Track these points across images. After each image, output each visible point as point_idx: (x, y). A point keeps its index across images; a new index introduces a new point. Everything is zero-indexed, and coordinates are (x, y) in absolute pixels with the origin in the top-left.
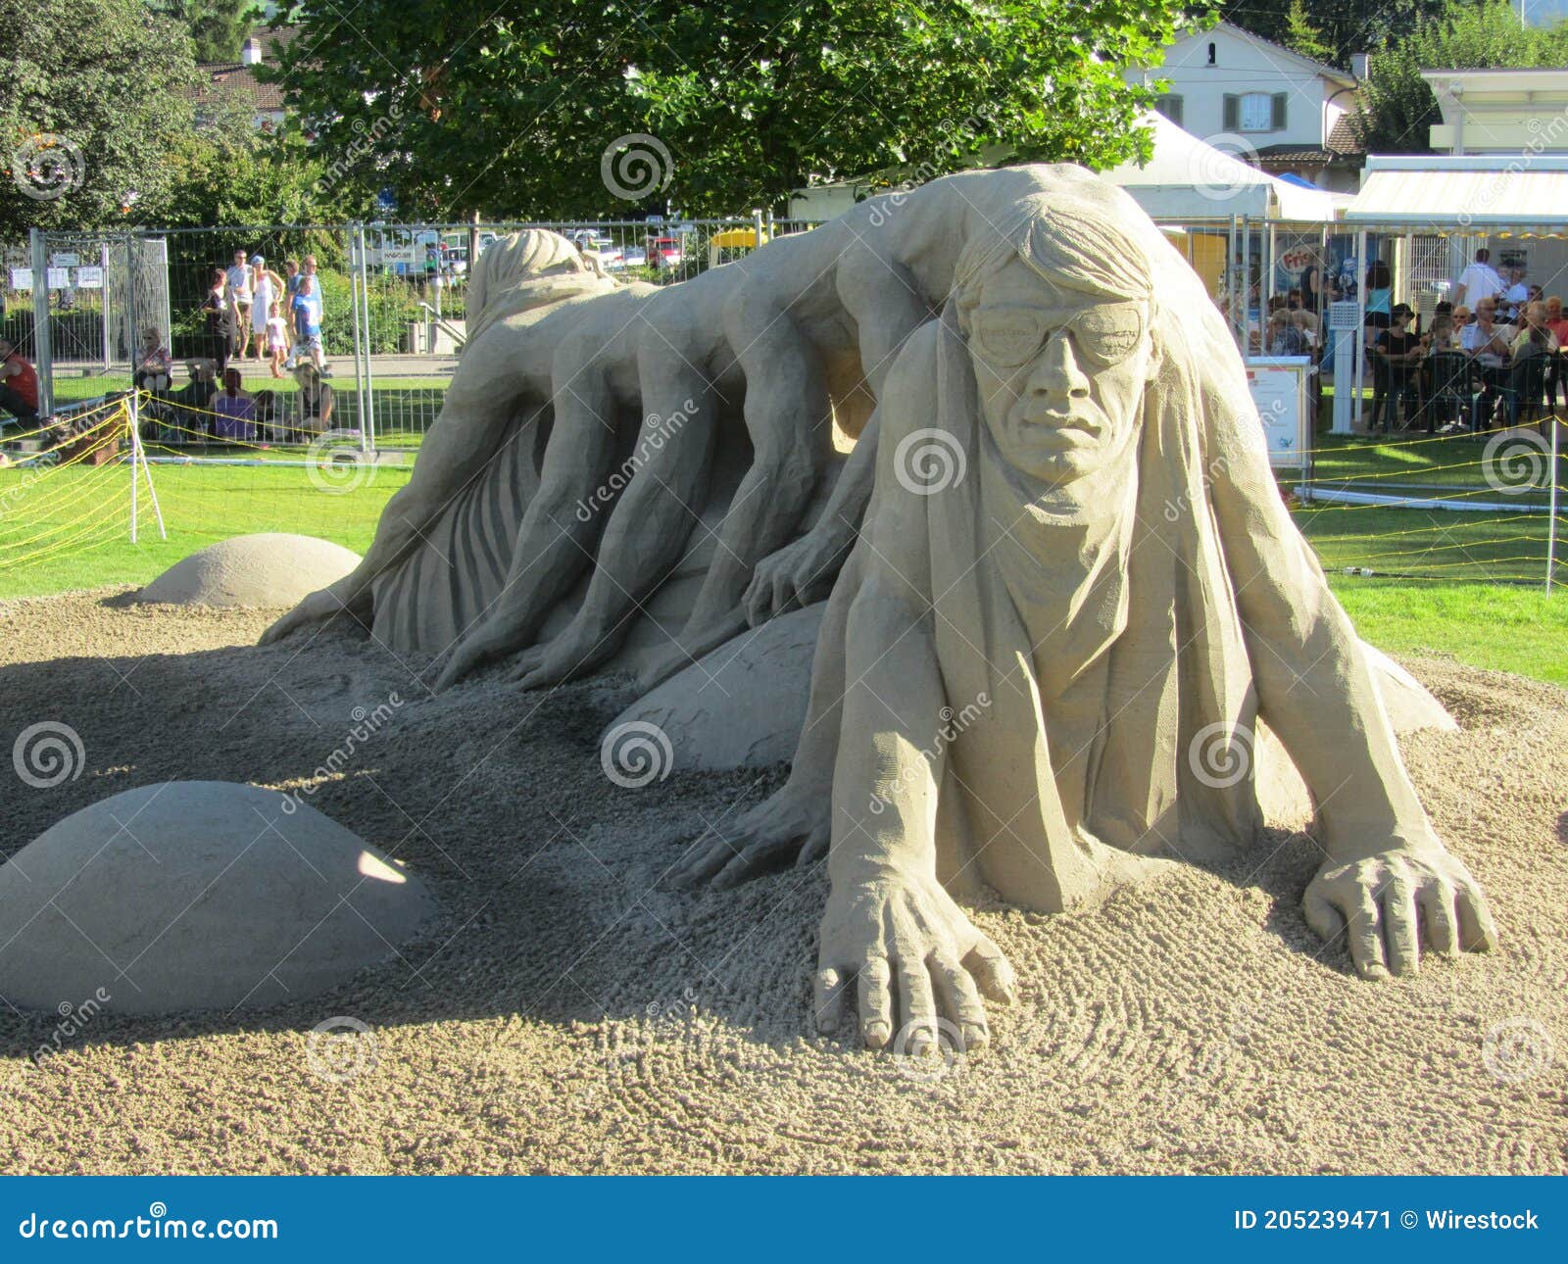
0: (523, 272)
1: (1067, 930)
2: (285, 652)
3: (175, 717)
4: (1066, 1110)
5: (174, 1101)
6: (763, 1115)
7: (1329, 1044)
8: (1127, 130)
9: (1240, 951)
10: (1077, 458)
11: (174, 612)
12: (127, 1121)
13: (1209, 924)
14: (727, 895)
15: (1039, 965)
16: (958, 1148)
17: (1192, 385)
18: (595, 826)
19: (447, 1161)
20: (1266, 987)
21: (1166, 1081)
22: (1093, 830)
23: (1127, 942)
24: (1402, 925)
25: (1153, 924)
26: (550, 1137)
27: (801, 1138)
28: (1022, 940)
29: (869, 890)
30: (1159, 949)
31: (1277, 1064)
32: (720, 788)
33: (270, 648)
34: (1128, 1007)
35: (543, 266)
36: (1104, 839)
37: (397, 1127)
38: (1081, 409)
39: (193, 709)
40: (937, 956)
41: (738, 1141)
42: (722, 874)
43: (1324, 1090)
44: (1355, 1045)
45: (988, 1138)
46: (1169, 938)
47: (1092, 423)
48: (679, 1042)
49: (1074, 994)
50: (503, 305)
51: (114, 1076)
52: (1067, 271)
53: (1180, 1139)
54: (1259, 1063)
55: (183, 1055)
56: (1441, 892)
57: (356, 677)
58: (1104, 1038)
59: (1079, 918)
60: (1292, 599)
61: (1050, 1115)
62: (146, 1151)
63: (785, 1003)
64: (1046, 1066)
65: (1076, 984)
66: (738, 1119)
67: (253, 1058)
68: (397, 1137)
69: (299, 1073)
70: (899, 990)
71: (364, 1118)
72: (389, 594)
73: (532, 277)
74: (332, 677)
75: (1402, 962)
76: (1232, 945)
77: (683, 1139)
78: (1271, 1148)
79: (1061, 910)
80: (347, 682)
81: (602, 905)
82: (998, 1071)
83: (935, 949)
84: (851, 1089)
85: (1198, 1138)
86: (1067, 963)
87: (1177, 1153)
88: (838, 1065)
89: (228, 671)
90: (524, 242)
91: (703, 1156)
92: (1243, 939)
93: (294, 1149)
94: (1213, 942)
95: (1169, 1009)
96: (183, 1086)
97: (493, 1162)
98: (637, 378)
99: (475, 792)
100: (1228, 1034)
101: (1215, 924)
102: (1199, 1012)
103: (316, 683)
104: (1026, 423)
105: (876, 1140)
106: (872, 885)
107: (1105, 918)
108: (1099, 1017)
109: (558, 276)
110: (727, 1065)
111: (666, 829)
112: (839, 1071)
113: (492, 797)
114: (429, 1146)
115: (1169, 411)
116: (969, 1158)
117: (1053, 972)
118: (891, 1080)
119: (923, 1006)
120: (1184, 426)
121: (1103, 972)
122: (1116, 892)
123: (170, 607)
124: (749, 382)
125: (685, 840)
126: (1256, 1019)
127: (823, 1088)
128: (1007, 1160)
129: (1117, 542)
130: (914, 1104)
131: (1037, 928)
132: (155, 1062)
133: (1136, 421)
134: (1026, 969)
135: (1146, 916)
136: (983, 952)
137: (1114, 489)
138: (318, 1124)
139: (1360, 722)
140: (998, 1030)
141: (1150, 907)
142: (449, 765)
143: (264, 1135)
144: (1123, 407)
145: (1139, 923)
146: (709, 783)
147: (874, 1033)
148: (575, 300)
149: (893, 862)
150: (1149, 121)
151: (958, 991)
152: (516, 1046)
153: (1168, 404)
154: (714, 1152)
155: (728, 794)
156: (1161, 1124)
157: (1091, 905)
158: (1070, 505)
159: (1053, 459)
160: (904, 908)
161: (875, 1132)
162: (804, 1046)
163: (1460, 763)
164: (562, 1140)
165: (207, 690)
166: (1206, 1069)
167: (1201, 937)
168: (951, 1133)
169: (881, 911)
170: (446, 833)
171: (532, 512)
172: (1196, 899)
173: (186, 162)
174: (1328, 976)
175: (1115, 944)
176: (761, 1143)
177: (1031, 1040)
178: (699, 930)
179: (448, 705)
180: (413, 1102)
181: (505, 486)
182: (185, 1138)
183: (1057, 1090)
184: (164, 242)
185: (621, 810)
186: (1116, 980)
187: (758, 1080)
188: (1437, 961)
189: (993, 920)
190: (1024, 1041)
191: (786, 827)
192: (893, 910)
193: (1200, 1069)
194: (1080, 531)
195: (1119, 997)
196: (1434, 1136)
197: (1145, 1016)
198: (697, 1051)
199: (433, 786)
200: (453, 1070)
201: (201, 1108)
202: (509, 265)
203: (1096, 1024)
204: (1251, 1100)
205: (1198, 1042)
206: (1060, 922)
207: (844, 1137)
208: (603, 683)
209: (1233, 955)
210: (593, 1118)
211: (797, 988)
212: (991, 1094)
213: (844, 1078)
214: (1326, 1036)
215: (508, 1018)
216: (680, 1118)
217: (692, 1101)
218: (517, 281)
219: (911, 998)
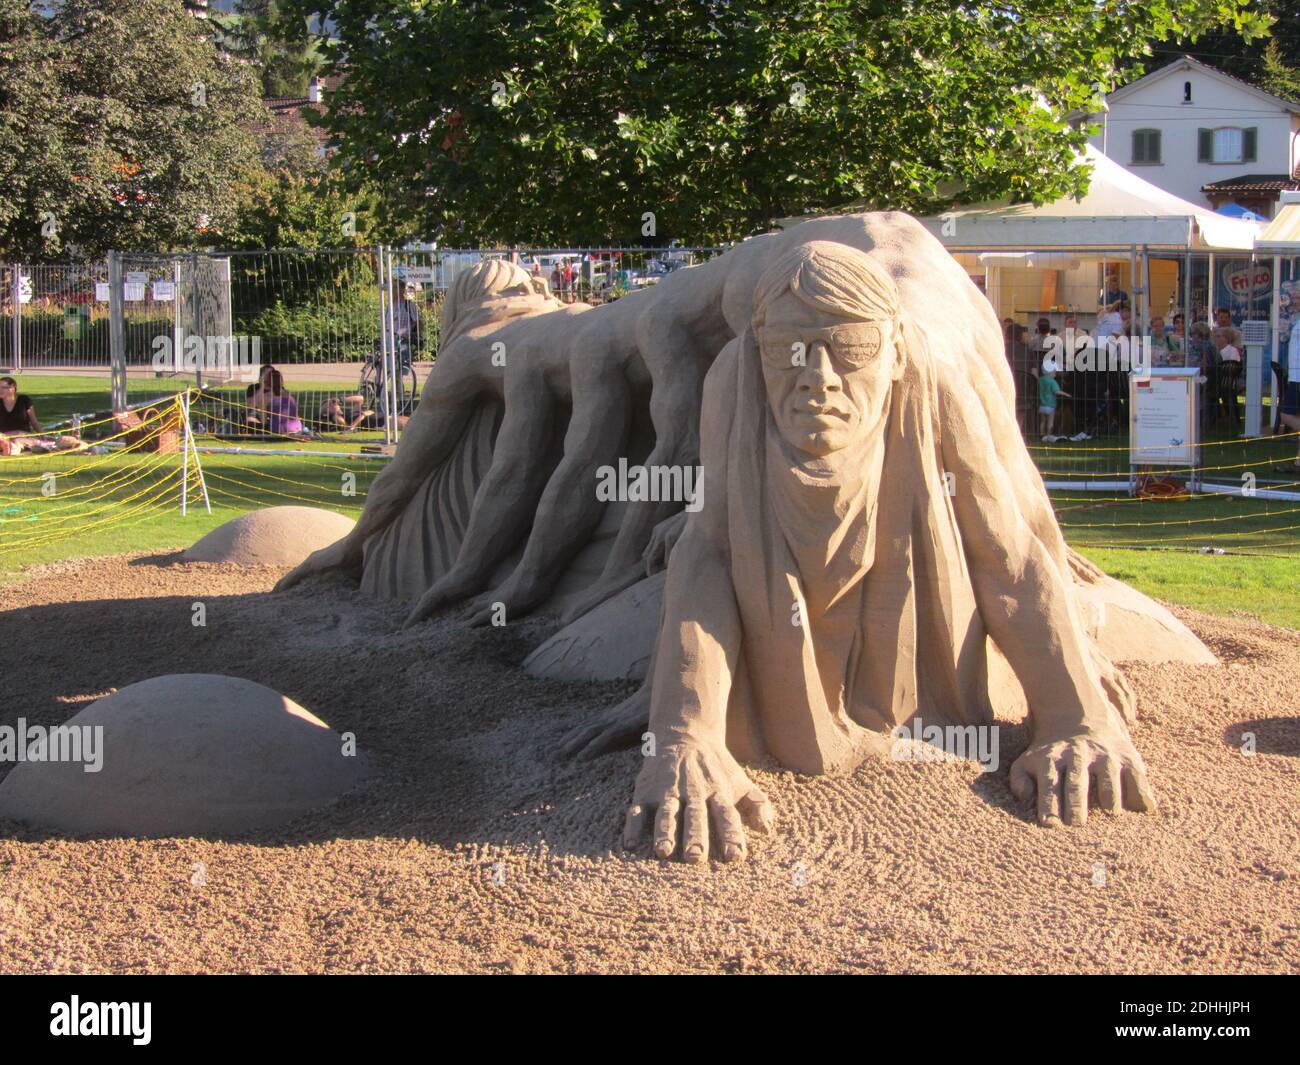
0: (485, 295)
1: (824, 786)
2: (291, 598)
3: (198, 644)
4: (790, 901)
5: (163, 888)
6: (572, 898)
7: (997, 866)
8: (1066, 168)
9: (951, 804)
10: (832, 437)
11: (209, 569)
12: (129, 899)
13: (932, 786)
14: (585, 765)
15: (797, 809)
16: (705, 922)
17: (930, 383)
18: (504, 720)
19: (347, 924)
20: (963, 828)
21: (867, 885)
22: (853, 715)
23: (867, 796)
24: (1075, 789)
25: (889, 784)
26: (422, 910)
27: (598, 914)
28: (789, 794)
29: (671, 751)
30: (890, 801)
31: (953, 877)
32: (602, 693)
33: (280, 595)
34: (854, 838)
35: (501, 288)
36: (860, 722)
37: (317, 904)
38: (835, 400)
39: (212, 638)
40: (716, 798)
41: (551, 913)
42: (586, 749)
43: (982, 894)
44: (1017, 867)
45: (729, 917)
46: (900, 794)
47: (843, 410)
48: (525, 855)
49: (817, 829)
50: (467, 321)
51: (122, 872)
52: (824, 300)
53: (864, 920)
54: (940, 876)
55: (173, 861)
56: (1109, 766)
57: (344, 617)
58: (831, 857)
59: (835, 780)
60: (1006, 545)
61: (777, 904)
62: (140, 917)
63: (606, 830)
64: (783, 874)
65: (821, 822)
66: (555, 901)
67: (223, 862)
68: (316, 910)
69: (254, 873)
70: (683, 818)
71: (294, 899)
72: (375, 552)
73: (490, 298)
74: (325, 617)
75: (1072, 815)
76: (947, 800)
77: (512, 912)
78: (927, 925)
79: (821, 772)
80: (337, 620)
81: (494, 771)
82: (749, 876)
83: (715, 793)
84: (639, 884)
85: (878, 920)
86: (818, 808)
87: (860, 929)
88: (633, 869)
89: (245, 612)
90: (486, 270)
91: (524, 922)
92: (956, 796)
93: (242, 916)
94: (932, 797)
95: (885, 840)
96: (170, 879)
97: (378, 924)
98: (569, 380)
99: (417, 697)
100: (924, 857)
101: (937, 786)
102: (906, 843)
103: (314, 620)
104: (795, 411)
105: (648, 916)
106: (674, 748)
107: (854, 779)
108: (832, 843)
109: (512, 298)
110: (556, 869)
111: (554, 722)
112: (634, 873)
113: (430, 699)
114: (337, 915)
115: (909, 403)
116: (711, 928)
117: (806, 815)
118: (669, 879)
119: (699, 829)
120: (920, 414)
121: (843, 815)
122: (865, 761)
123: (206, 565)
124: (654, 383)
125: (565, 730)
126: (946, 848)
127: (619, 883)
128: (737, 929)
129: (866, 500)
130: (682, 895)
131: (802, 786)
132: (152, 864)
133: (884, 409)
134: (786, 812)
135: (884, 778)
136: (752, 798)
137: (862, 461)
138: (262, 902)
139: (1058, 639)
140: (754, 849)
141: (890, 773)
142: (402, 677)
143: (223, 908)
144: (870, 399)
145: (879, 783)
146: (594, 690)
147: (661, 848)
148: (525, 316)
149: (691, 731)
150: (1088, 160)
151: (726, 821)
152: (411, 858)
153: (909, 397)
154: (532, 919)
155: (607, 698)
156: (854, 911)
157: (845, 770)
158: (826, 471)
159: (813, 436)
160: (696, 764)
161: (649, 912)
162: (611, 857)
163: (1194, 688)
164: (429, 911)
165: (225, 625)
166: (900, 878)
167: (924, 794)
168: (703, 913)
169: (678, 766)
170: (392, 725)
171: (485, 485)
172: (926, 769)
173: (251, 190)
174: (1014, 823)
175: (856, 797)
176: (567, 915)
177: (776, 856)
178: (559, 786)
179: (411, 637)
180: (331, 890)
181: (467, 466)
182: (168, 909)
183: (787, 889)
184: (228, 260)
185: (524, 709)
186: (851, 821)
187: (575, 878)
188: (1103, 816)
189: (770, 779)
190: (770, 856)
191: (637, 717)
192: (687, 765)
193: (895, 879)
194: (834, 491)
195: (850, 831)
196: (1050, 924)
197: (866, 844)
198: (537, 861)
199: (388, 691)
200: (363, 871)
201: (181, 892)
202: (472, 289)
203: (827, 848)
204: (925, 899)
205: (900, 861)
206: (820, 782)
207: (626, 914)
208: (534, 621)
209: (944, 806)
210: (454, 898)
211: (615, 820)
212: (739, 890)
213: (636, 877)
214: (997, 861)
215: (408, 840)
216: (514, 899)
217: (525, 890)
218: (481, 301)
219: (691, 824)
